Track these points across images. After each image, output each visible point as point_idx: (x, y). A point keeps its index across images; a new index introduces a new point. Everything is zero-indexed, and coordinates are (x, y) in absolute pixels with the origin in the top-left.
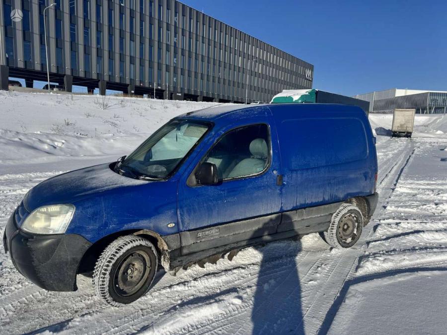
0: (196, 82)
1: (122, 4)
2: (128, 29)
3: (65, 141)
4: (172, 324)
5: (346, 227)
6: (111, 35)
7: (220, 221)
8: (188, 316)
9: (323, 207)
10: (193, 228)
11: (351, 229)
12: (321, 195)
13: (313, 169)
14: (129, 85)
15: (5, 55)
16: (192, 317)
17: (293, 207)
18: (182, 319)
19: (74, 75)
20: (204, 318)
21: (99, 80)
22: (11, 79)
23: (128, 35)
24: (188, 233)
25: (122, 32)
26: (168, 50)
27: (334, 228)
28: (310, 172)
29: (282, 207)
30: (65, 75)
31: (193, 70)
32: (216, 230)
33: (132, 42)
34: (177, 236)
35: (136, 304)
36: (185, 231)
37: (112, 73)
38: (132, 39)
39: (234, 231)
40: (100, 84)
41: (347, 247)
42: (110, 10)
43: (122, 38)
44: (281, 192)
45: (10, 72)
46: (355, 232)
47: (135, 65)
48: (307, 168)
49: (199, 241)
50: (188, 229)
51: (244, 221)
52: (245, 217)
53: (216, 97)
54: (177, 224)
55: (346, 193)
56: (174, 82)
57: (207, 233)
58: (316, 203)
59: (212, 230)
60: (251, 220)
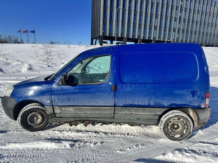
0: (191, 36)
1: (153, 1)
2: (155, 13)
3: (105, 66)
4: (30, 145)
5: (176, 126)
6: (146, 17)
7: (75, 104)
8: (40, 144)
9: (148, 109)
10: (60, 105)
11: (180, 129)
12: (147, 101)
13: (140, 84)
14: (152, 40)
15: (103, 31)
16: (41, 145)
17: (124, 105)
18: (36, 144)
19: (128, 37)
20: (46, 148)
21: (139, 39)
22: (104, 41)
23: (154, 16)
24: (57, 107)
25: (151, 15)
26: (175, 20)
27: (162, 125)
28: (137, 85)
29: (115, 104)
30: (124, 37)
31: (190, 29)
32: (72, 109)
33: (156, 19)
34: (51, 107)
35: (35, 133)
36: (56, 106)
37: (145, 35)
38: (156, 17)
39: (83, 111)
40: (139, 41)
41: (174, 140)
42: (147, 5)
43: (151, 17)
44: (115, 95)
45: (104, 38)
46: (184, 132)
47: (157, 30)
48: (136, 82)
49: (63, 112)
50: (57, 105)
51: (89, 107)
52: (90, 105)
53: (204, 43)
54: (52, 102)
55: (170, 103)
56: (177, 37)
57: (67, 109)
58: (142, 105)
59: (70, 108)
60: (93, 107)
